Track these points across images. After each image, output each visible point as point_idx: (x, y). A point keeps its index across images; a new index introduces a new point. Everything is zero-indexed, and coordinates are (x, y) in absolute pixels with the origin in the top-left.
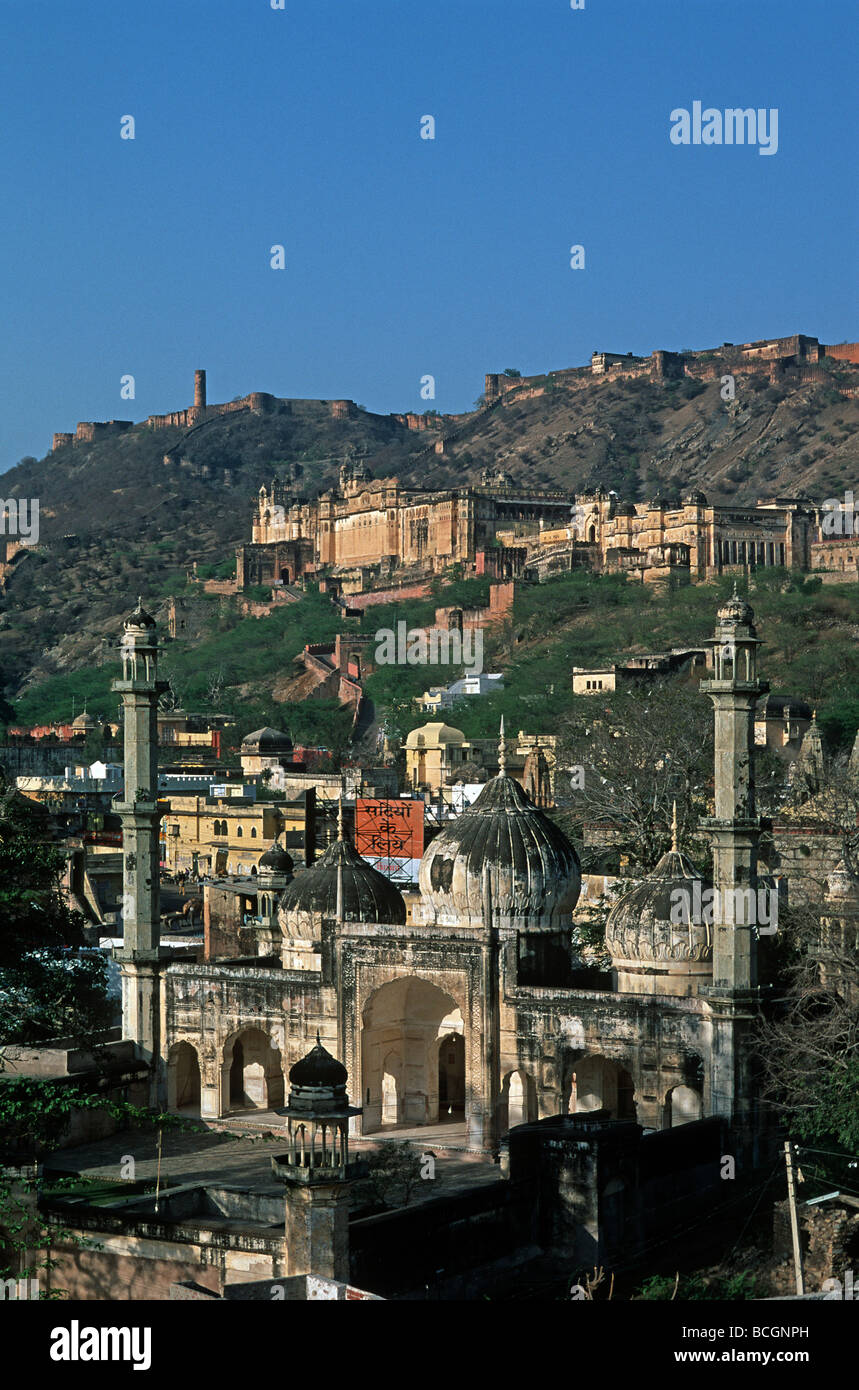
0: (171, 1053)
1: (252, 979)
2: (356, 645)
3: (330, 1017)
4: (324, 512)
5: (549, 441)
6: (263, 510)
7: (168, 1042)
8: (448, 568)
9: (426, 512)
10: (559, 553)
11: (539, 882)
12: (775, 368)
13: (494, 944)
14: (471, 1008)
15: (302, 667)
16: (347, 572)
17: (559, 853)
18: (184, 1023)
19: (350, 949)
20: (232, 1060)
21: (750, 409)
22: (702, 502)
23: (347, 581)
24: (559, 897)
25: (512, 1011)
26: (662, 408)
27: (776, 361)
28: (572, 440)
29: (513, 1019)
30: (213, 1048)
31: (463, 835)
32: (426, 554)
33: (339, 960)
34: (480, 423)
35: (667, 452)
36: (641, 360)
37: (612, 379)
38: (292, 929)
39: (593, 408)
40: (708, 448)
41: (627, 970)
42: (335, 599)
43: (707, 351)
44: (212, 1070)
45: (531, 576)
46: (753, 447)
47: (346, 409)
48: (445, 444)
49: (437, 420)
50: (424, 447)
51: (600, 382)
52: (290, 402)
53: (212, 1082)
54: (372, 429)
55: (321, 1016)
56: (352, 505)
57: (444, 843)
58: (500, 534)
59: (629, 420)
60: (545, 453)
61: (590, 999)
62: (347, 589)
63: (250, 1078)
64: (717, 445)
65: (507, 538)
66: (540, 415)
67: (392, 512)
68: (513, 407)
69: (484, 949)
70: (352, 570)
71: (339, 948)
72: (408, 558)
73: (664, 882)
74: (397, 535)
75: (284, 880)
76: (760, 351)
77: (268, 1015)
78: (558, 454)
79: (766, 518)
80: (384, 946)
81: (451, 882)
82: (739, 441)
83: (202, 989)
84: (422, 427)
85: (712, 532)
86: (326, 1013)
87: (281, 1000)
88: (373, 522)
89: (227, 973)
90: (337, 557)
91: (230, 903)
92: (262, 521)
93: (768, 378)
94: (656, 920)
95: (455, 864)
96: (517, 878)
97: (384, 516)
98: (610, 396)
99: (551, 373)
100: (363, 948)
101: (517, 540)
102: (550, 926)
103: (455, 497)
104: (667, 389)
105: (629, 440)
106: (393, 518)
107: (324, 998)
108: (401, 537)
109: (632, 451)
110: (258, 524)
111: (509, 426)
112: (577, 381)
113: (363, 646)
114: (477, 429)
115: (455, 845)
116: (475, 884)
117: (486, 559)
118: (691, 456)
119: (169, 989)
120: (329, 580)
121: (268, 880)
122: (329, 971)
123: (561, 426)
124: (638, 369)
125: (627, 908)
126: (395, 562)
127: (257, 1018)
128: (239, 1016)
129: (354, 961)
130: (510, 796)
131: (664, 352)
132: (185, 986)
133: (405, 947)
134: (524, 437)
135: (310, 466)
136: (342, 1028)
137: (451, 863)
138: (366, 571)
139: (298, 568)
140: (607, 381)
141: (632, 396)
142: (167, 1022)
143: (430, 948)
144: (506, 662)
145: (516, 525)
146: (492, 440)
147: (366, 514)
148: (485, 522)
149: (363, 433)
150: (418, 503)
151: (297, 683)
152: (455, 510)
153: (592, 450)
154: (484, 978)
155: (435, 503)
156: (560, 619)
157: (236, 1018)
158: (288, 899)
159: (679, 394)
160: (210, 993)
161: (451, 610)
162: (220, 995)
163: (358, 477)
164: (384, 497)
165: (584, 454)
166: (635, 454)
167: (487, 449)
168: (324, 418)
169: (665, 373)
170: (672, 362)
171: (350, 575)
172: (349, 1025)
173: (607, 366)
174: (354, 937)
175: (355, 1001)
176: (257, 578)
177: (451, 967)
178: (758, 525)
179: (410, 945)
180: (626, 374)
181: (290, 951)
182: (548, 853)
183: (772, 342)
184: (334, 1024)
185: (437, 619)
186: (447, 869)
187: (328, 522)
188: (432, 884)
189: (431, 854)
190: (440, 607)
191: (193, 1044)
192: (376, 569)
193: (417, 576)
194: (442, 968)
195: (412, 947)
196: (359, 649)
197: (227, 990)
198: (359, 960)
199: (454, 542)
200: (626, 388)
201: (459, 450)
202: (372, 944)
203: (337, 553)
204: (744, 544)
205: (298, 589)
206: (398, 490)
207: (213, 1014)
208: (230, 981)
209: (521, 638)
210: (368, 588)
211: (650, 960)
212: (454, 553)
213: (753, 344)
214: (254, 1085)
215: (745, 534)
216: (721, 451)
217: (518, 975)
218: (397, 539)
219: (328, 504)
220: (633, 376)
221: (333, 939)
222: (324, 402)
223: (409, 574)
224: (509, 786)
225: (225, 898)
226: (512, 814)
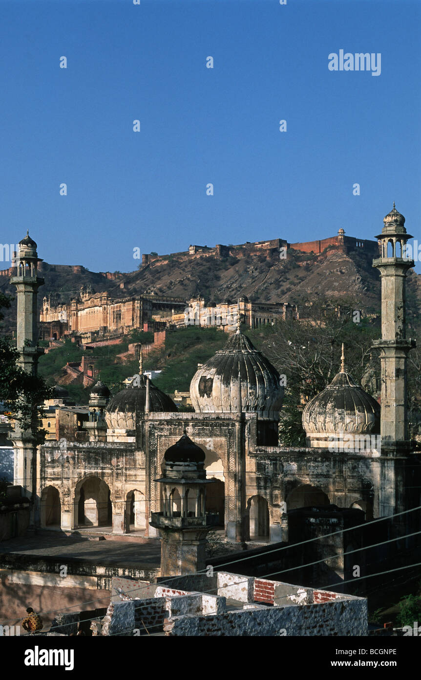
0: (43, 493)
1: (93, 448)
2: (91, 361)
3: (141, 468)
4: (73, 308)
5: (171, 283)
6: (45, 308)
7: (41, 486)
8: (130, 331)
9: (120, 307)
10: (181, 324)
11: (263, 391)
12: (269, 253)
13: (243, 421)
14: (228, 459)
15: (65, 372)
16: (83, 334)
17: (273, 376)
18: (51, 475)
19: (154, 427)
20: (80, 496)
21: (258, 270)
22: (246, 301)
23: (84, 338)
24: (274, 400)
25: (254, 461)
26: (220, 269)
27: (268, 249)
28: (181, 282)
29: (254, 465)
30: (68, 489)
31: (218, 365)
32: (120, 325)
33: (147, 434)
34: (140, 275)
35: (222, 289)
36: (210, 249)
37: (198, 257)
38: (114, 423)
39: (190, 269)
40: (240, 287)
41: (318, 439)
42: (79, 345)
43: (239, 245)
44: (68, 502)
45: (173, 328)
46: (260, 286)
47: (80, 270)
48: (125, 284)
49: (120, 275)
50: (115, 286)
51: (193, 258)
52: (55, 266)
53: (68, 509)
54: (92, 279)
55: (135, 468)
56: (86, 305)
57: (207, 370)
58: (154, 317)
59: (206, 274)
60: (169, 288)
61: (302, 452)
62: (84, 341)
63: (89, 509)
64: (244, 285)
65: (157, 318)
66: (166, 272)
67: (105, 307)
68: (155, 269)
69: (237, 424)
70: (86, 333)
71: (147, 427)
72: (112, 327)
73: (339, 388)
74: (107, 317)
75: (105, 402)
76: (262, 246)
77: (103, 468)
78: (175, 288)
79: (274, 308)
80: (175, 425)
81: (211, 391)
82: (254, 284)
83: (62, 455)
84: (114, 278)
85: (251, 314)
86: (138, 466)
87: (111, 460)
88: (96, 311)
89: (78, 445)
90: (79, 328)
91: (71, 418)
92: (45, 312)
93: (266, 257)
94: (336, 409)
95: (214, 380)
96: (251, 388)
97: (101, 309)
98: (198, 264)
99: (171, 254)
100: (162, 427)
101: (162, 319)
102: (268, 417)
103: (134, 300)
104: (222, 261)
105: (206, 283)
106: (105, 310)
107: (137, 458)
108: (108, 318)
109: (207, 287)
110: (43, 314)
111: (153, 276)
112: (183, 257)
113: (94, 361)
114: (139, 278)
115: (213, 370)
116: (226, 392)
117: (148, 327)
118: (233, 290)
119: (43, 456)
120: (76, 337)
121: (96, 401)
122: (140, 441)
123: (176, 277)
124: (209, 252)
125: (317, 403)
126: (106, 329)
127: (96, 471)
128: (84, 470)
129: (156, 434)
130: (244, 343)
131: (220, 245)
132: (52, 453)
133: (188, 426)
134: (160, 281)
135: (63, 294)
136: (149, 475)
137: (212, 380)
138: (93, 333)
139: (61, 333)
140: (196, 258)
141: (207, 264)
142: (41, 475)
143: (203, 425)
144: (163, 365)
145: (161, 313)
146: (145, 283)
147: (93, 308)
148: (147, 311)
149: (88, 280)
150: (116, 303)
151: (63, 379)
152: (133, 305)
153: (190, 287)
154: (237, 442)
155: (124, 303)
156: (188, 346)
157: (83, 471)
158: (111, 406)
159: (227, 264)
160: (67, 457)
161: (135, 344)
162: (73, 458)
163: (89, 292)
164: (101, 300)
165: (186, 288)
166: (208, 289)
167: (143, 286)
168: (70, 273)
169: (221, 254)
170: (224, 250)
171: (85, 336)
172: (153, 472)
173: (196, 251)
174: (156, 421)
175: (157, 458)
176: (42, 337)
177: (216, 436)
178: (271, 311)
179: (191, 424)
180: (205, 255)
181: (112, 436)
182: (268, 375)
183: (267, 242)
184: (144, 472)
185: (129, 349)
186: (209, 384)
187: (75, 312)
188: (200, 393)
189: (198, 376)
190: (131, 343)
191: (57, 487)
192: (97, 332)
193: (116, 335)
194: (211, 436)
195: (192, 425)
196: (93, 363)
197: (78, 455)
198: (159, 434)
199: (133, 320)
200: (204, 261)
201: (131, 287)
202: (168, 424)
203: (79, 326)
204: (265, 319)
205: (61, 342)
206: (107, 297)
207: (69, 470)
208: (80, 450)
209: (169, 355)
210: (93, 341)
211: (332, 432)
212: (133, 325)
213: (259, 243)
214: (91, 512)
215: (265, 315)
216: (246, 288)
217: (257, 439)
218: (107, 319)
219: (75, 304)
220: (208, 256)
221: (143, 423)
222: (70, 267)
223: (112, 334)
224: (243, 338)
225: (68, 416)
226: (246, 353)
